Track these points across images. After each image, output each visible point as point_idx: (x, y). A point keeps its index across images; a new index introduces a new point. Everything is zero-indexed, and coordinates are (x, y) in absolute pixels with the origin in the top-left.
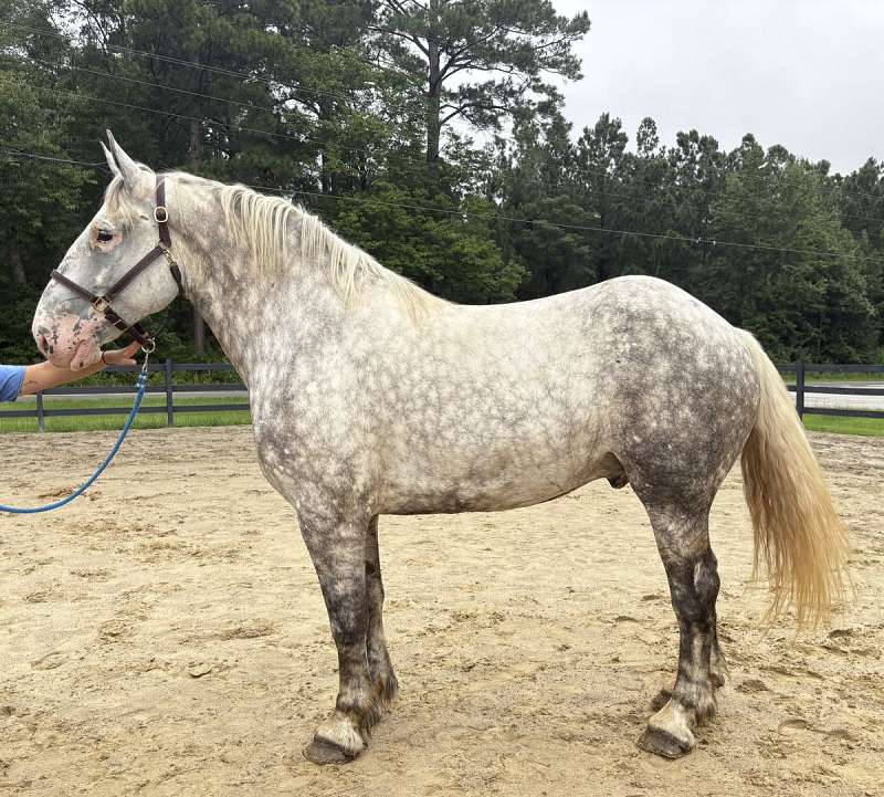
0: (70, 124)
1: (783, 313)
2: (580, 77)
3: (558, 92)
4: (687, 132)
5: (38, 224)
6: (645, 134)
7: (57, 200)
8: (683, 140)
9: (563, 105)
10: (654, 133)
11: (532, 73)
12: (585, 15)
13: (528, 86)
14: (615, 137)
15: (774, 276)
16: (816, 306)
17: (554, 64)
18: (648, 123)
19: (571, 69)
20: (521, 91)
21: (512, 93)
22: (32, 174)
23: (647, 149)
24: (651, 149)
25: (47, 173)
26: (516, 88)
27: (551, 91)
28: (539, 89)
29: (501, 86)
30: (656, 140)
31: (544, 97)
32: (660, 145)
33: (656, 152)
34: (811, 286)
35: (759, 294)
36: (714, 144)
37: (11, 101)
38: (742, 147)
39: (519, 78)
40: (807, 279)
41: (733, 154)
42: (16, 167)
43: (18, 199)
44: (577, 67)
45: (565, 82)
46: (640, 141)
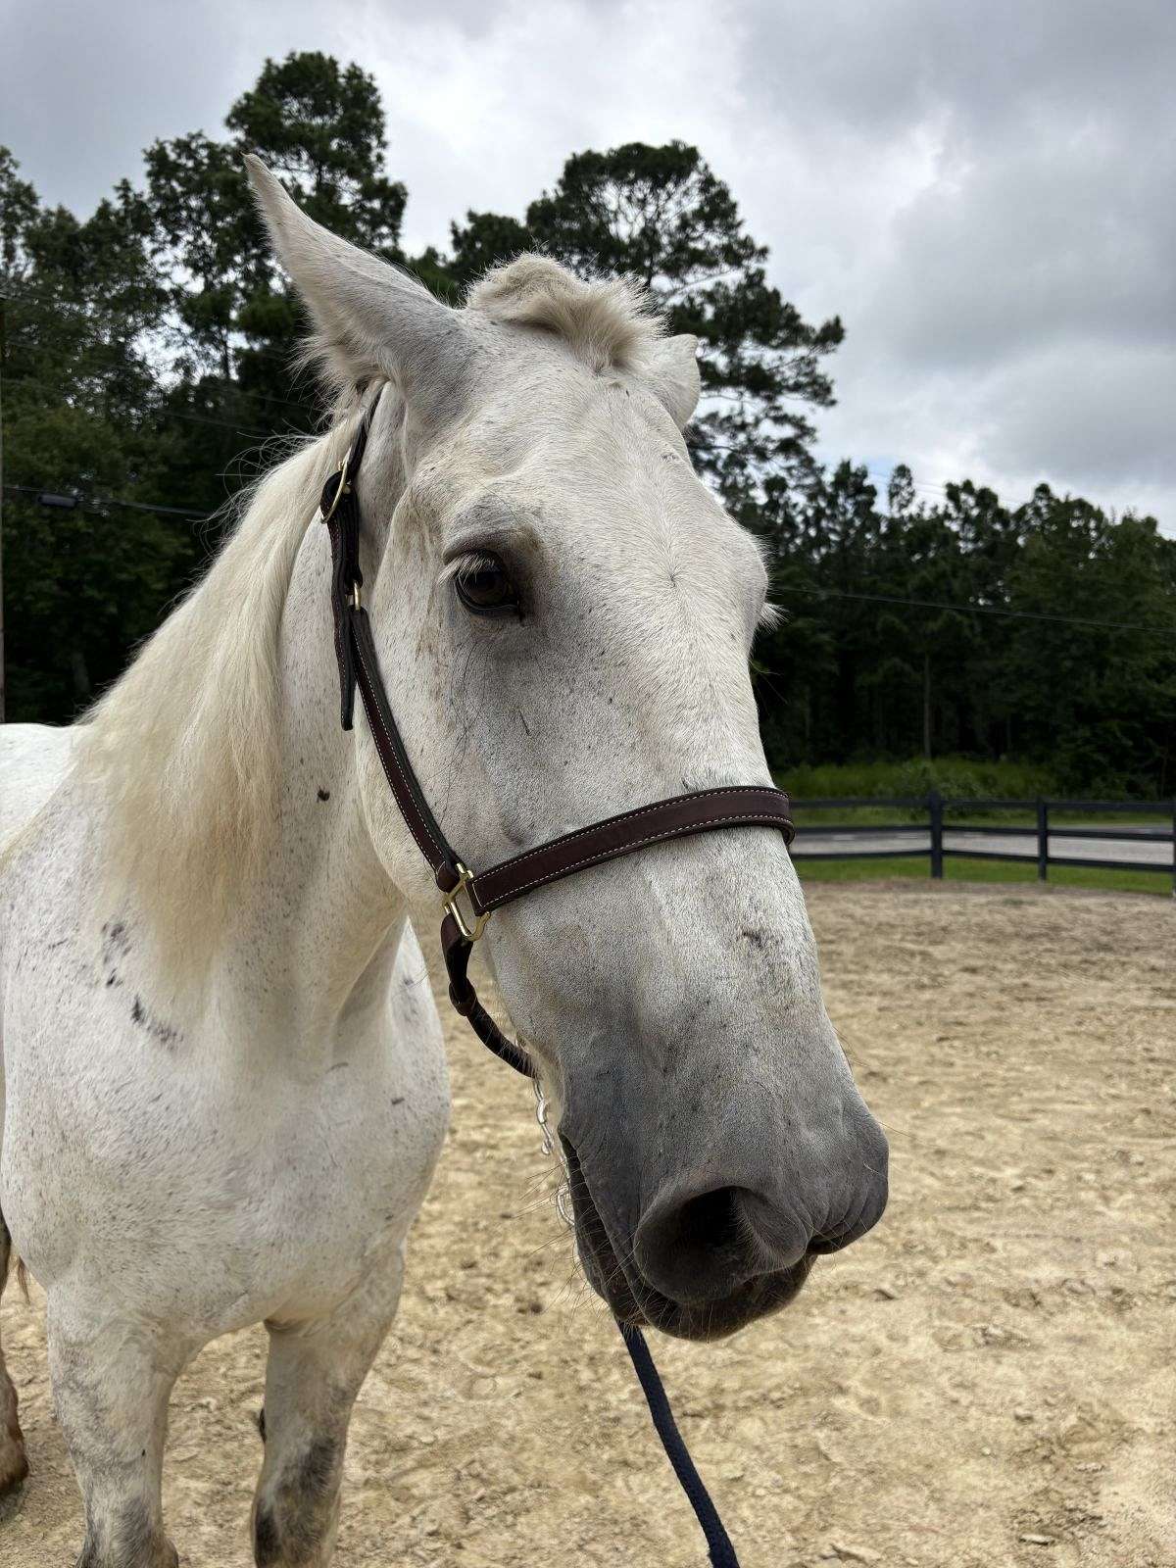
0: (161, 476)
1: (1114, 725)
2: (833, 403)
3: (809, 423)
4: (958, 482)
5: (113, 609)
6: (897, 486)
7: (139, 579)
8: (953, 492)
9: (815, 441)
10: (909, 484)
11: (769, 399)
12: (837, 321)
13: (767, 416)
14: (860, 489)
15: (1100, 675)
16: (1161, 713)
17: (797, 387)
18: (903, 471)
19: (820, 391)
20: (757, 422)
21: (743, 427)
22: (110, 542)
23: (902, 506)
24: (905, 506)
25: (130, 540)
26: (750, 419)
27: (798, 423)
28: (782, 419)
29: (729, 418)
30: (912, 494)
31: (788, 431)
32: (917, 500)
33: (913, 509)
34: (1156, 686)
35: (1080, 699)
36: (994, 498)
37: (85, 445)
38: (1033, 502)
39: (753, 406)
40: (1149, 676)
41: (1022, 511)
42: (89, 534)
43: (88, 577)
44: (828, 390)
45: (813, 410)
46: (892, 495)
